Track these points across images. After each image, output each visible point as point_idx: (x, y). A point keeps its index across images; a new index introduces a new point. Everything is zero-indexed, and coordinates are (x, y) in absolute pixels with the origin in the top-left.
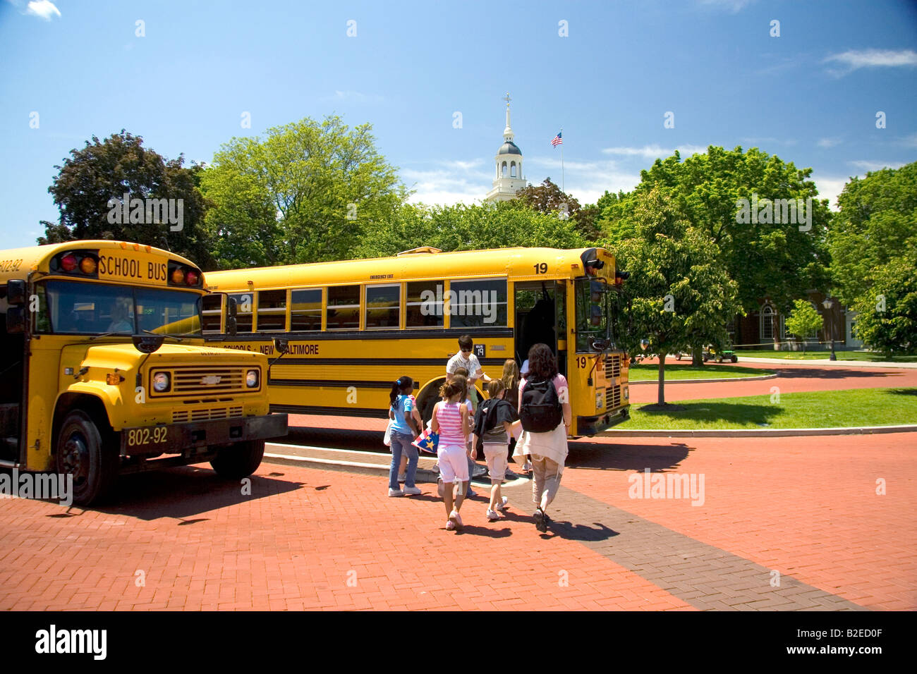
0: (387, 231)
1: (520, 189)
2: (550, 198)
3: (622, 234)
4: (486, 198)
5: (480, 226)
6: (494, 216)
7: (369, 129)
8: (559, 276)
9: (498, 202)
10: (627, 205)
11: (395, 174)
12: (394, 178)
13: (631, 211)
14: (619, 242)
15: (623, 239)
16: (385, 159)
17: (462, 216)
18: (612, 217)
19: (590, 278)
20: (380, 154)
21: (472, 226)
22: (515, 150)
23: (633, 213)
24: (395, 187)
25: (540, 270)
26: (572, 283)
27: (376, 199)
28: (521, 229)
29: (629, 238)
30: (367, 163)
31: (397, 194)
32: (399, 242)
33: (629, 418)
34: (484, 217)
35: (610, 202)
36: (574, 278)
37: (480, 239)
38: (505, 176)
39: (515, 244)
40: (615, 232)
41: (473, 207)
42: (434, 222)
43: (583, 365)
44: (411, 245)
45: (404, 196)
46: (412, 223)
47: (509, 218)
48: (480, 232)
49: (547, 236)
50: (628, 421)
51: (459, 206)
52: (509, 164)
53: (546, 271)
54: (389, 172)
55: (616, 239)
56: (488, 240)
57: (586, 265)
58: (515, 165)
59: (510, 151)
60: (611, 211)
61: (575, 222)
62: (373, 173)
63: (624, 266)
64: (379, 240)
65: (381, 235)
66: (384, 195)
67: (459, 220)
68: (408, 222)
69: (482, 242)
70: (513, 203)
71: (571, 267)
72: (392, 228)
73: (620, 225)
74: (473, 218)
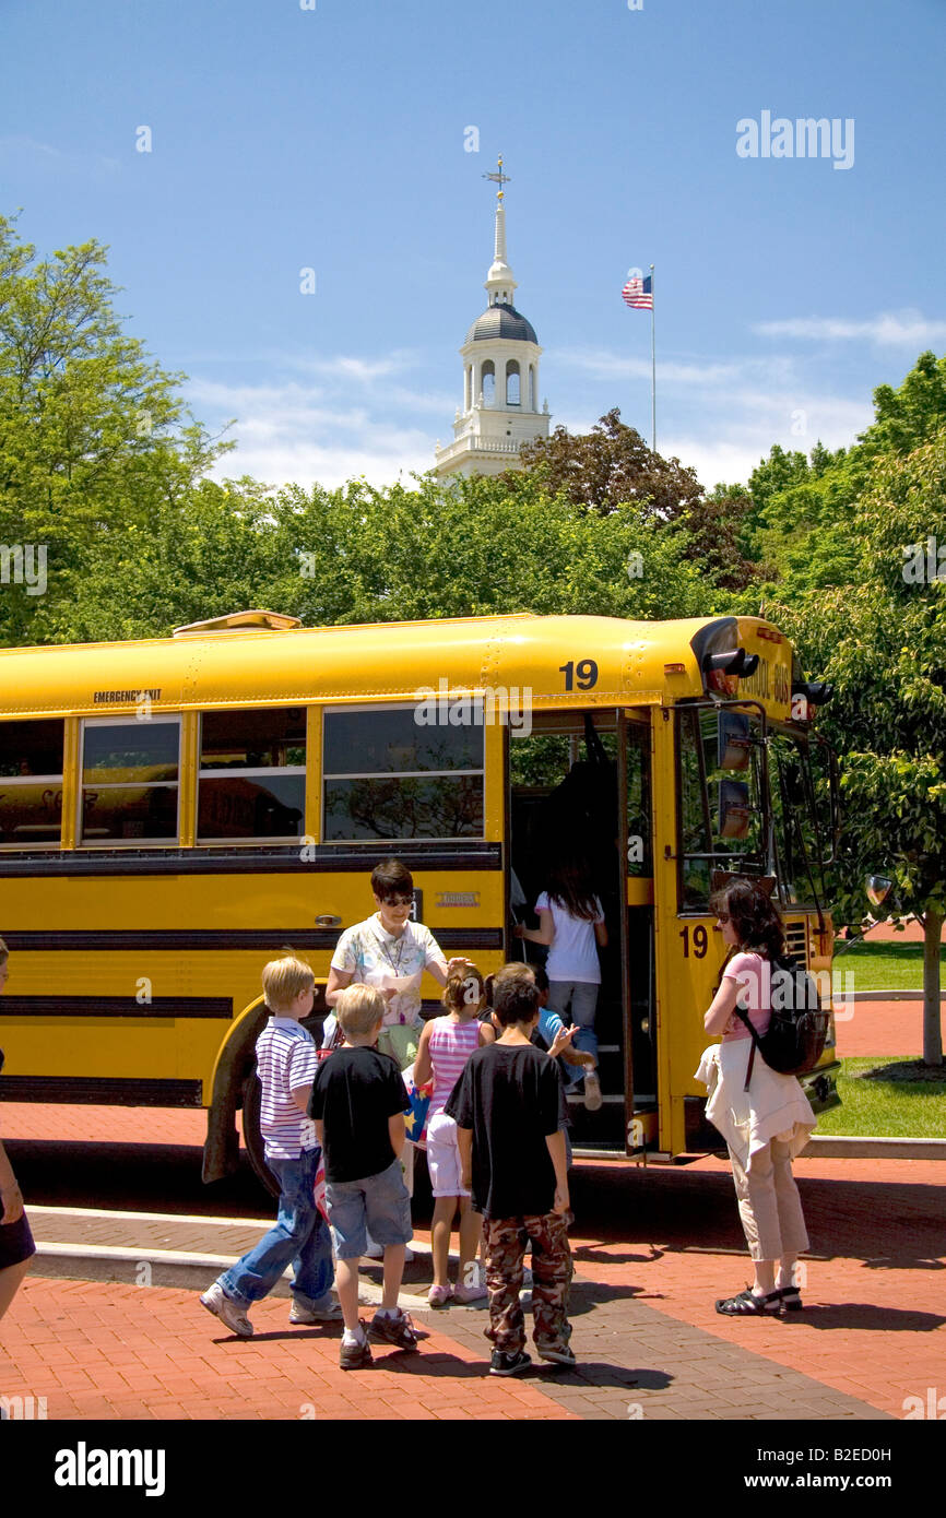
0: (150, 560)
1: (532, 441)
2: (618, 470)
3: (819, 571)
4: (433, 464)
5: (415, 549)
6: (456, 520)
7: (96, 259)
8: (633, 696)
9: (467, 478)
10: (834, 489)
11: (174, 394)
12: (169, 406)
13: (845, 507)
14: (808, 593)
15: (820, 586)
16: (145, 348)
17: (364, 520)
18: (792, 521)
19: (718, 702)
20: (129, 332)
21: (392, 548)
22: (517, 329)
23: (852, 512)
24: (173, 431)
25: (576, 679)
26: (666, 717)
27: (117, 464)
28: (530, 558)
29: (839, 583)
30: (93, 357)
31: (181, 453)
32: (182, 590)
33: (836, 1101)
34: (428, 522)
35: (785, 478)
36: (671, 703)
37: (415, 586)
38: (489, 403)
39: (513, 601)
40: (798, 565)
41: (397, 492)
42: (284, 535)
43: (700, 950)
44: (220, 600)
45: (200, 458)
46: (223, 537)
47: (499, 526)
48: (414, 567)
49: (605, 575)
50: (837, 1111)
51: (355, 489)
52: (500, 369)
53: (592, 684)
54: (156, 388)
55: (802, 584)
56: (437, 586)
57: (705, 664)
58: (518, 372)
59: (505, 332)
60: (787, 508)
61: (685, 536)
62: (110, 389)
63: (820, 664)
64: (125, 586)
65: (130, 571)
66: (141, 454)
67: (355, 531)
68: (209, 535)
69: (420, 593)
70: (509, 481)
71: (663, 670)
72: (163, 550)
73: (813, 545)
74: (395, 525)
